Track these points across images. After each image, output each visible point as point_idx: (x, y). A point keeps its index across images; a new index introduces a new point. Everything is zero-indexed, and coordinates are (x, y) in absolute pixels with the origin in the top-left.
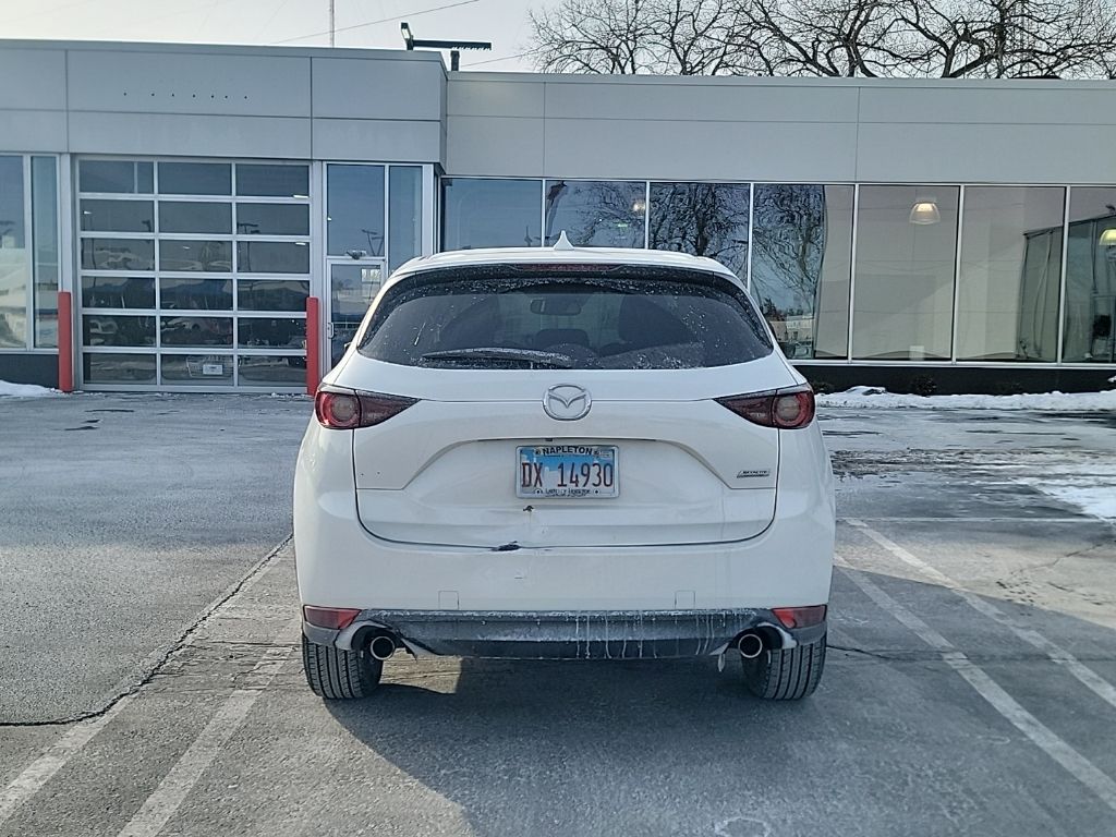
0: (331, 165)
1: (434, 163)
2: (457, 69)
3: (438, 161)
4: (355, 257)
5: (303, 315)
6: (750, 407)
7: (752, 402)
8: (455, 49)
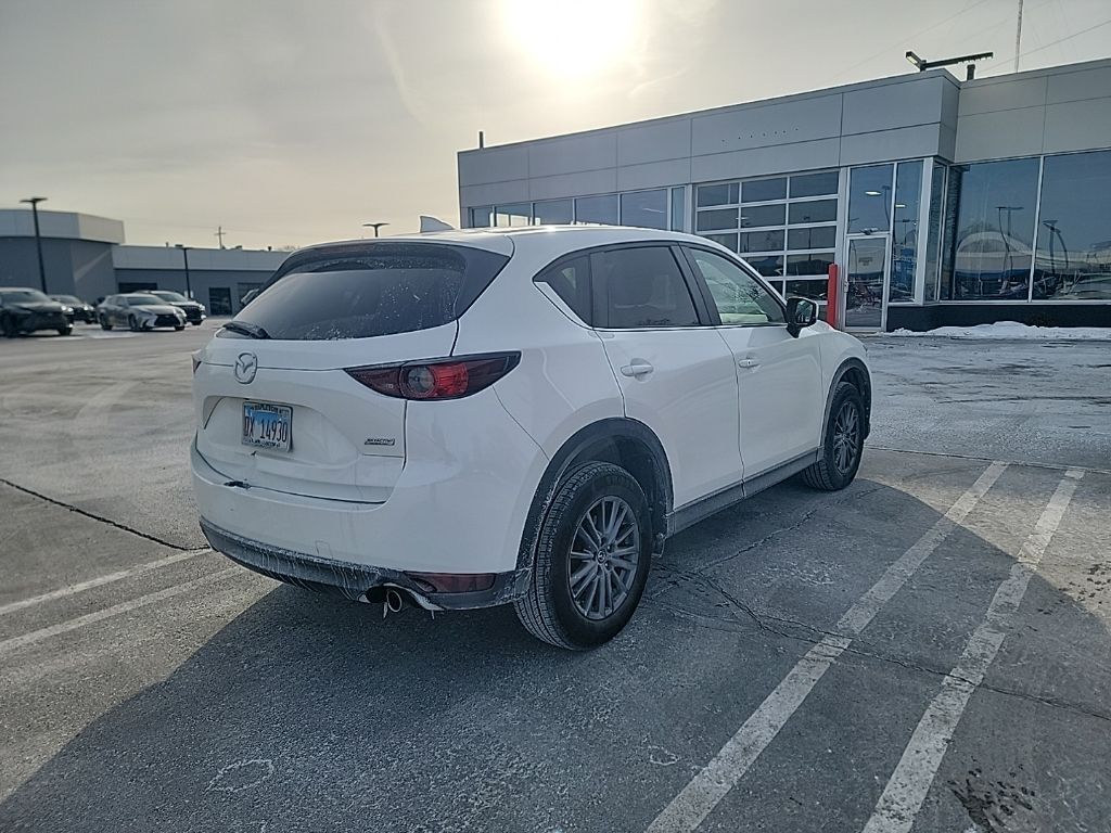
0: (854, 168)
1: (934, 156)
2: (972, 78)
3: (936, 154)
4: (867, 233)
5: (826, 277)
6: (374, 377)
7: (376, 373)
8: (972, 62)
